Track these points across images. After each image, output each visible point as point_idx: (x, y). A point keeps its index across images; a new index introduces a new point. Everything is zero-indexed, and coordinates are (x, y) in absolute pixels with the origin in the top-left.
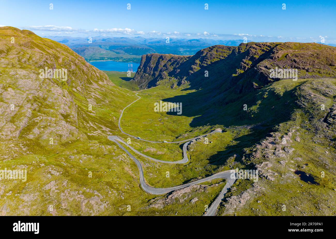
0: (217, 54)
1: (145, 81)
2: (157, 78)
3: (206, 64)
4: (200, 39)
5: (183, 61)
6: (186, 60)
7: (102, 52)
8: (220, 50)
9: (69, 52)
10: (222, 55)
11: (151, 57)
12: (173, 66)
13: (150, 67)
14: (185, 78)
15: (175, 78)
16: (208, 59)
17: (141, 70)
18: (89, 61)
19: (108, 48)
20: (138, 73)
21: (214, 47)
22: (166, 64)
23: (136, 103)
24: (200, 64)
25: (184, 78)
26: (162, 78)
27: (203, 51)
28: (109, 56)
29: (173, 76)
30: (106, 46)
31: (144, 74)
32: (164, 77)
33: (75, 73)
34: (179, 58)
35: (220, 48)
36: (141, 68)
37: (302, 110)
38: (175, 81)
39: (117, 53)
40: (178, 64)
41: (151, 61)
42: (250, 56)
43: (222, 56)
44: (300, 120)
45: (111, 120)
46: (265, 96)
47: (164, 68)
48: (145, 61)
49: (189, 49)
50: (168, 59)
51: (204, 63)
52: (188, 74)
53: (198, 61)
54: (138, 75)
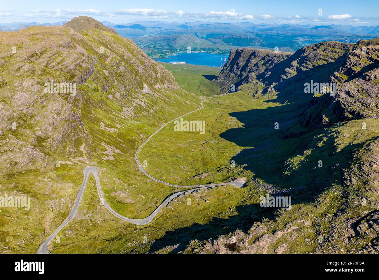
0: (324, 54)
1: (228, 83)
2: (243, 80)
3: (306, 68)
4: (332, 25)
5: (279, 61)
6: (283, 60)
7: (195, 42)
8: (329, 48)
9: (129, 49)
10: (331, 56)
11: (241, 53)
12: (265, 66)
13: (237, 66)
14: (274, 84)
15: (262, 83)
16: (310, 61)
17: (227, 69)
18: (179, 52)
19: (205, 36)
20: (223, 72)
21: (322, 44)
22: (258, 63)
23: (191, 114)
24: (297, 67)
25: (272, 84)
26: (247, 81)
27: (305, 49)
28: (203, 46)
29: (260, 80)
30: (203, 33)
31: (229, 73)
32: (250, 80)
33: (122, 75)
34: (275, 56)
35: (331, 46)
36: (228, 66)
37: (343, 189)
38: (261, 86)
39: (213, 42)
40: (272, 64)
41: (240, 58)
42: (346, 67)
43: (332, 58)
44: (324, 208)
45: (135, 138)
46: (320, 145)
47: (254, 68)
48: (234, 57)
49: (311, 39)
50: (262, 56)
51: (303, 66)
52: (278, 79)
53: (295, 63)
54: (222, 74)
